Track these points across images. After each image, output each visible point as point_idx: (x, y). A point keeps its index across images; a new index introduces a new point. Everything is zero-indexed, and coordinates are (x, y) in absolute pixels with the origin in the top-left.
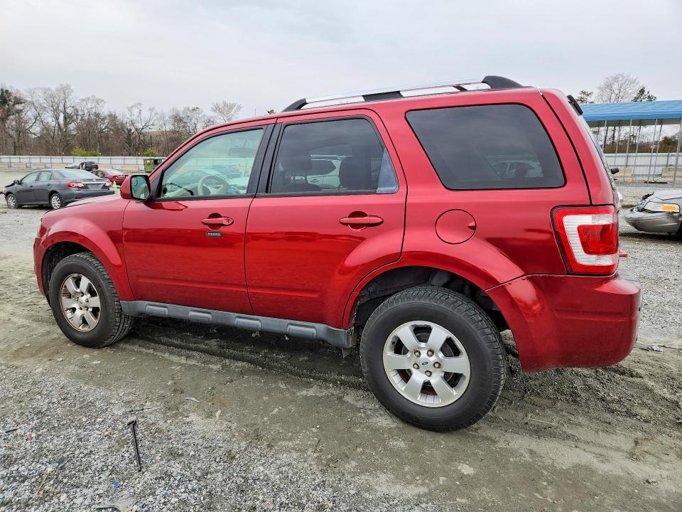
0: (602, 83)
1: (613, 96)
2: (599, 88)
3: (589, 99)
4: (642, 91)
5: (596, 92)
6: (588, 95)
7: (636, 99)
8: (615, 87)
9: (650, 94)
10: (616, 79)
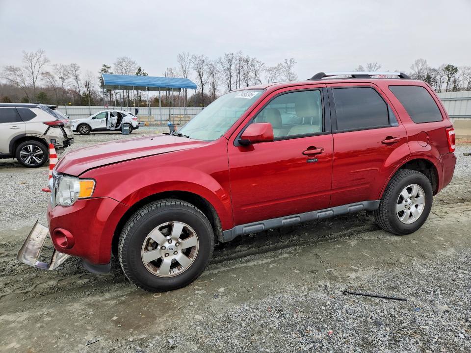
0: (115, 61)
1: (123, 70)
2: (115, 64)
3: (110, 71)
4: (140, 70)
5: (113, 67)
6: (108, 68)
7: (137, 74)
8: (124, 64)
9: (144, 72)
10: (123, 60)
